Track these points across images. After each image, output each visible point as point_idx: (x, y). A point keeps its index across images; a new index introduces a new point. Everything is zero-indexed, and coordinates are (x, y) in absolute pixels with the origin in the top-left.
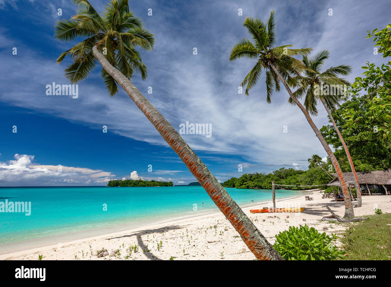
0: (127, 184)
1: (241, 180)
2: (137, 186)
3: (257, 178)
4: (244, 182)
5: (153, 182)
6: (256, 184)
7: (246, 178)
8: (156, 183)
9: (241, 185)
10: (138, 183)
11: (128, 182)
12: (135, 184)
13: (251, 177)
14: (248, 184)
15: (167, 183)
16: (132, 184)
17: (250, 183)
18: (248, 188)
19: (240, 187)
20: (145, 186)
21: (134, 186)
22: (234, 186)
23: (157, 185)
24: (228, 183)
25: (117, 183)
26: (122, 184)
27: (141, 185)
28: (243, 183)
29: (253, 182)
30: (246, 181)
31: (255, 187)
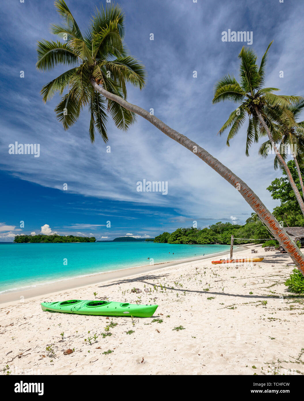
0: (39, 239)
1: (175, 235)
2: (53, 242)
3: (192, 233)
4: (178, 237)
5: (72, 238)
6: (190, 239)
7: (180, 233)
8: (75, 238)
9: (175, 240)
10: (54, 239)
11: (40, 238)
12: (49, 240)
13: (186, 232)
14: (182, 239)
15: (88, 238)
16: (46, 240)
17: (184, 238)
18: (182, 243)
19: (173, 243)
20: (61, 242)
21: (48, 242)
22: (166, 242)
23: (77, 241)
24: (159, 239)
25: (26, 238)
26: (33, 239)
27: (57, 241)
28: (176, 238)
29: (188, 237)
30: (180, 236)
31: (189, 242)
